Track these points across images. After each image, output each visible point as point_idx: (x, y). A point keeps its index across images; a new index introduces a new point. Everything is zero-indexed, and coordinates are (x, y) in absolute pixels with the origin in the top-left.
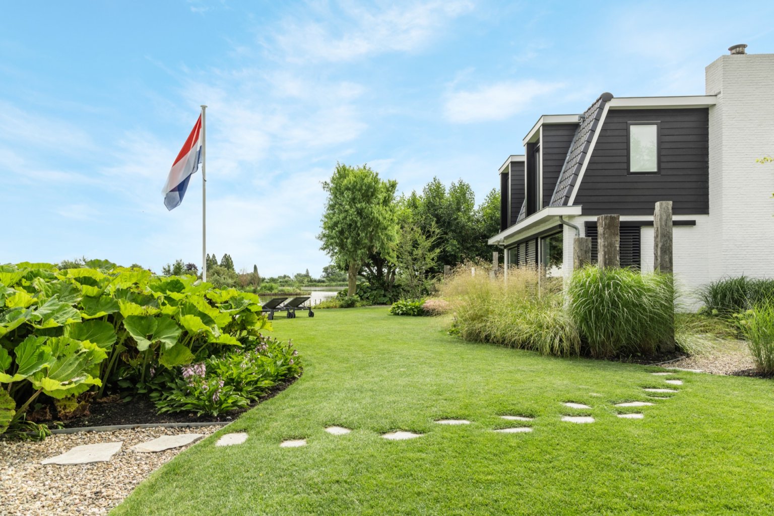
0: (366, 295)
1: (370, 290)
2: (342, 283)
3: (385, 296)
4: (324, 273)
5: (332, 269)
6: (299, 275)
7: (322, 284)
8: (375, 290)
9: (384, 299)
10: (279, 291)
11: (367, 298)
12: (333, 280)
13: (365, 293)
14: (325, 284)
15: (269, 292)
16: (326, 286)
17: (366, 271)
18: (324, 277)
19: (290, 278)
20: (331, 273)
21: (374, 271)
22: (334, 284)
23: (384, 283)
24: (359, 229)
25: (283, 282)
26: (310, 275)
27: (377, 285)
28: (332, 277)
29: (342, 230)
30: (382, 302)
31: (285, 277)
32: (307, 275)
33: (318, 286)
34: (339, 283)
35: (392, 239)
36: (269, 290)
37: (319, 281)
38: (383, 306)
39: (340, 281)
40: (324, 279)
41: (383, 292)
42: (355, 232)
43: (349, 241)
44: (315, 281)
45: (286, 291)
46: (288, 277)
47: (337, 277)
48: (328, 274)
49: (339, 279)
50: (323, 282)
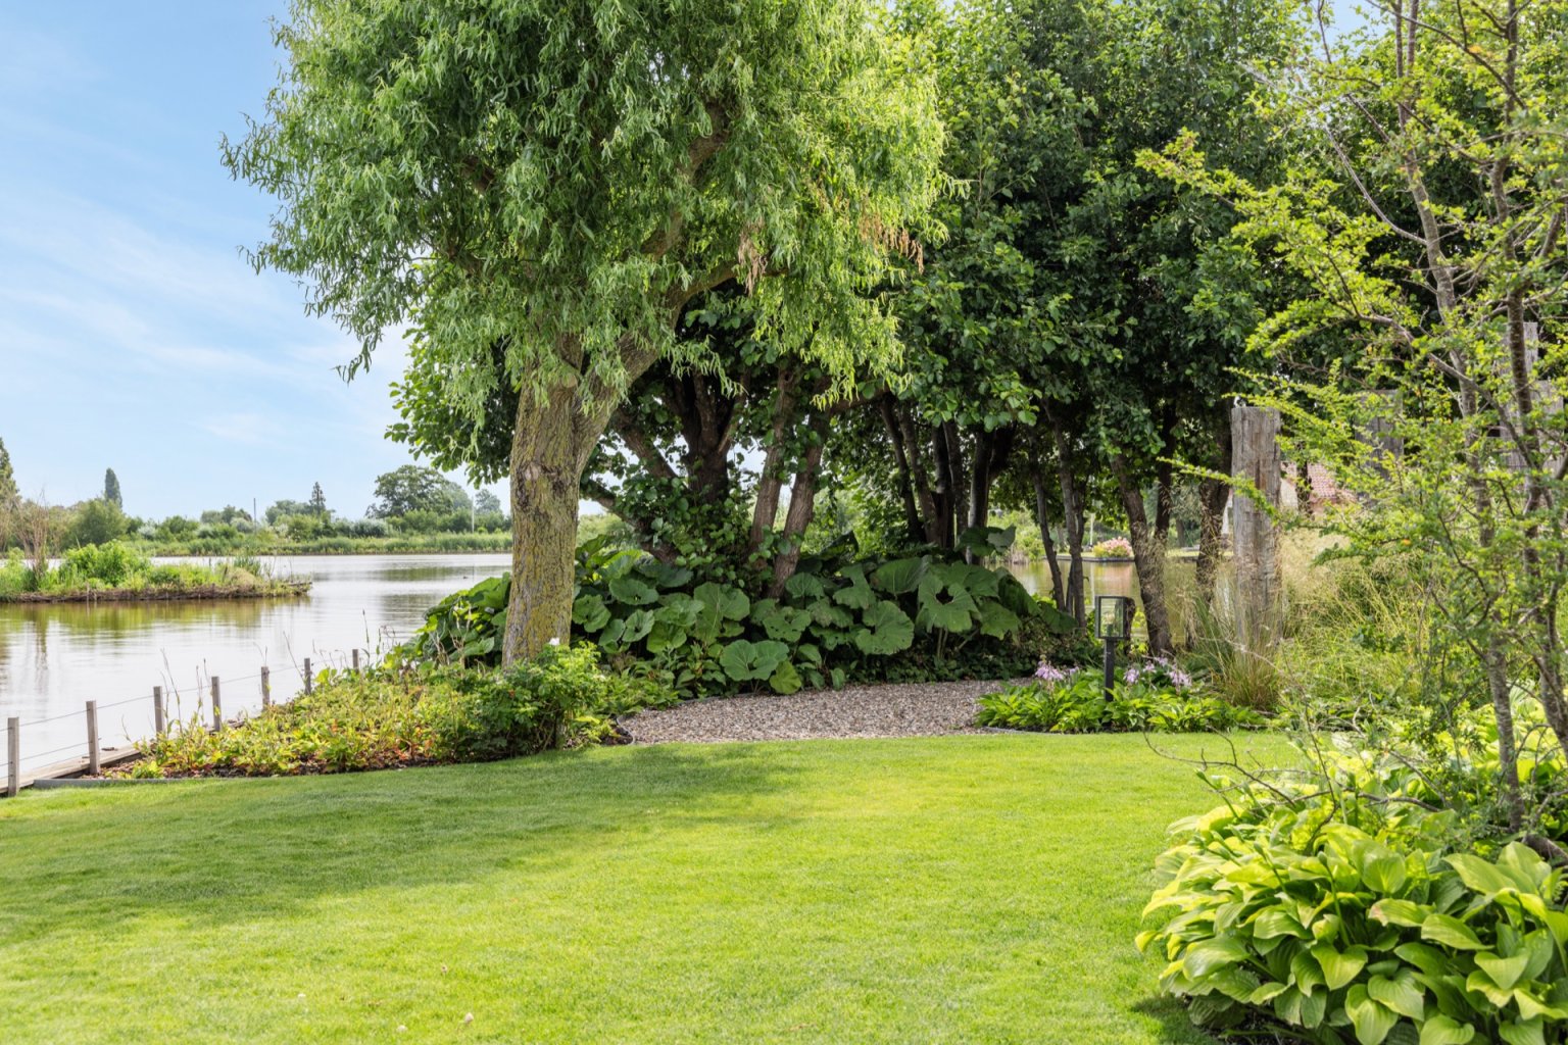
0: (626, 631)
1: (652, 595)
2: (450, 536)
3: (753, 631)
4: (380, 501)
5: (412, 480)
6: (284, 507)
7: (374, 541)
8: (688, 590)
9: (753, 650)
10: (155, 580)
11: (640, 650)
12: (419, 526)
13: (619, 610)
14: (384, 542)
15: (101, 586)
16: (390, 550)
17: (617, 465)
18: (381, 515)
19: (248, 518)
20: (410, 499)
21: (674, 463)
22: (419, 540)
23: (748, 540)
24: (608, 65)
25: (215, 535)
26: (328, 506)
27: (694, 554)
28: (414, 514)
29: (459, 68)
30: (741, 675)
31: (228, 515)
32: (317, 508)
33: (357, 551)
34: (441, 537)
35: (898, 165)
36: (102, 575)
37: (362, 531)
38: (747, 705)
39: (443, 529)
40: (382, 523)
41: (740, 607)
42: (568, 102)
43: (521, 173)
44: (344, 530)
45: (187, 581)
46: (242, 514)
47: (434, 514)
48: (397, 503)
49: (439, 521)
50: (377, 532)
